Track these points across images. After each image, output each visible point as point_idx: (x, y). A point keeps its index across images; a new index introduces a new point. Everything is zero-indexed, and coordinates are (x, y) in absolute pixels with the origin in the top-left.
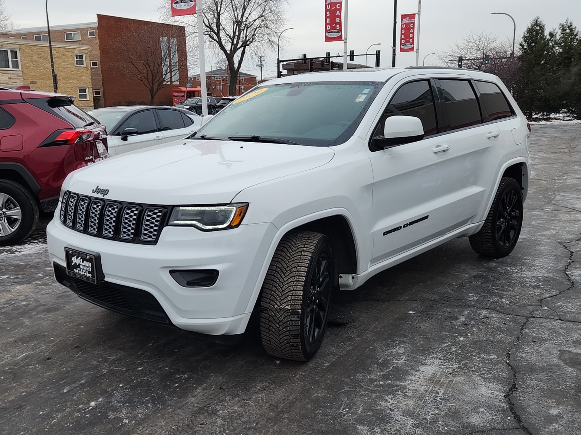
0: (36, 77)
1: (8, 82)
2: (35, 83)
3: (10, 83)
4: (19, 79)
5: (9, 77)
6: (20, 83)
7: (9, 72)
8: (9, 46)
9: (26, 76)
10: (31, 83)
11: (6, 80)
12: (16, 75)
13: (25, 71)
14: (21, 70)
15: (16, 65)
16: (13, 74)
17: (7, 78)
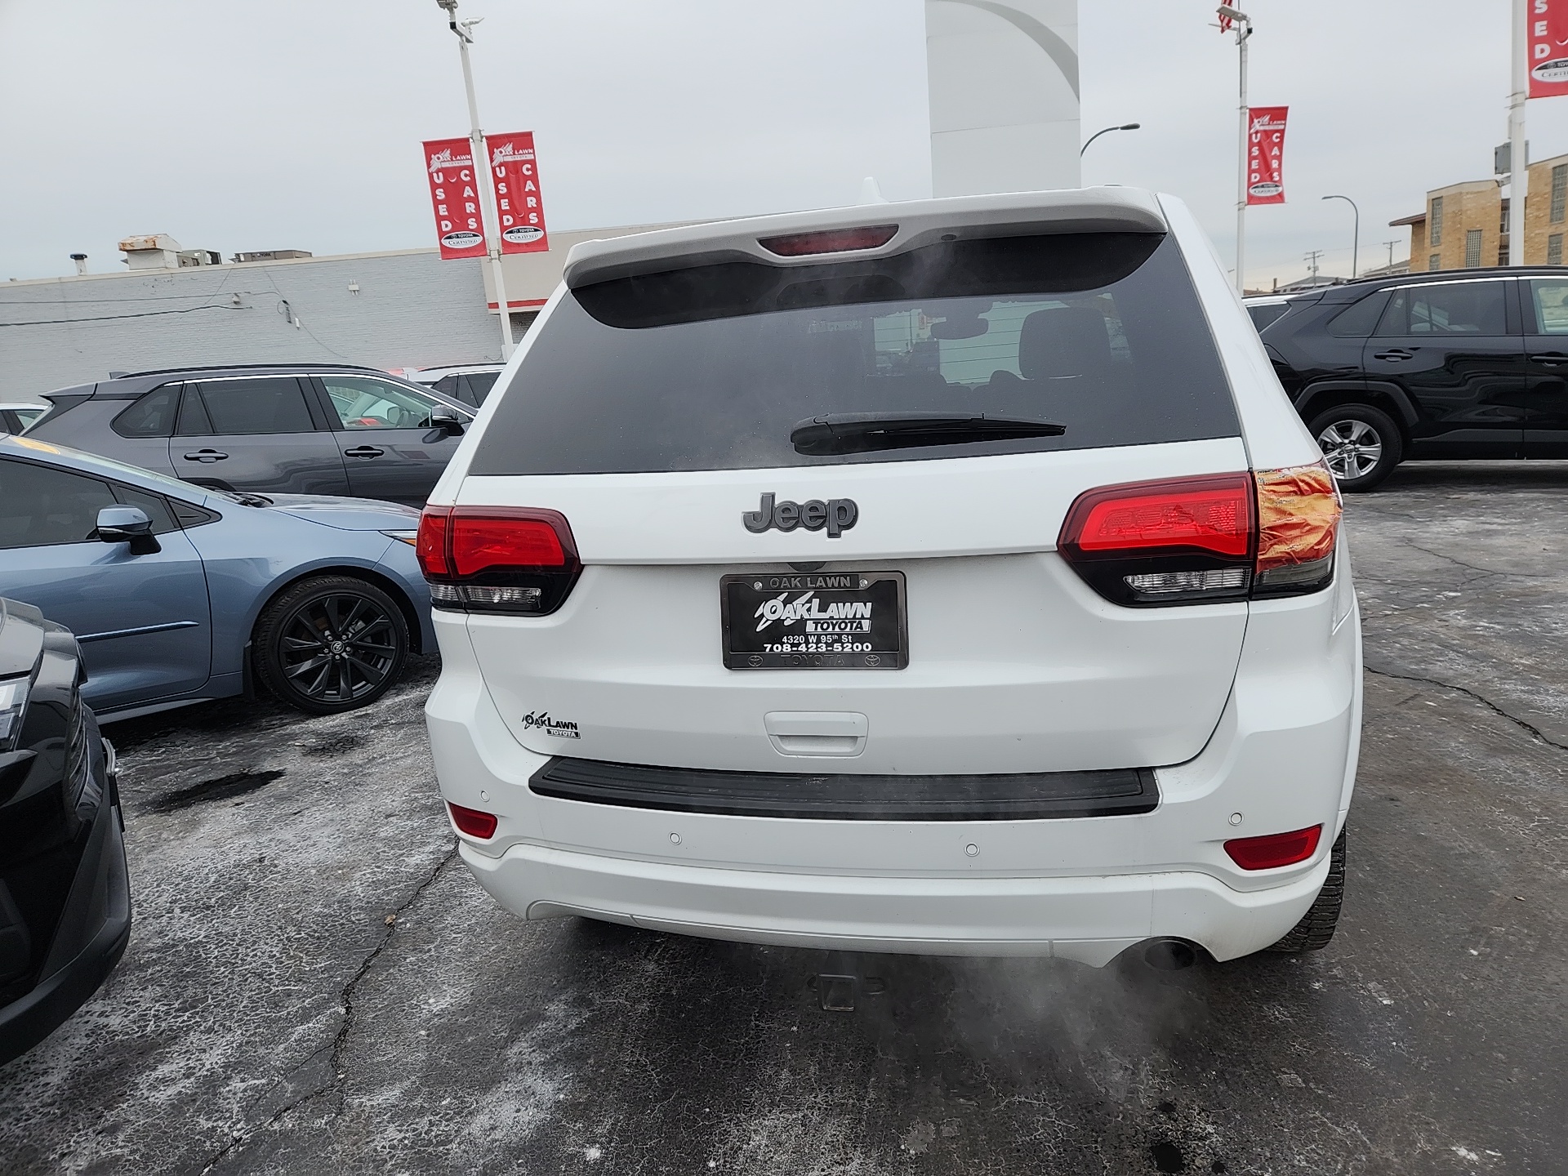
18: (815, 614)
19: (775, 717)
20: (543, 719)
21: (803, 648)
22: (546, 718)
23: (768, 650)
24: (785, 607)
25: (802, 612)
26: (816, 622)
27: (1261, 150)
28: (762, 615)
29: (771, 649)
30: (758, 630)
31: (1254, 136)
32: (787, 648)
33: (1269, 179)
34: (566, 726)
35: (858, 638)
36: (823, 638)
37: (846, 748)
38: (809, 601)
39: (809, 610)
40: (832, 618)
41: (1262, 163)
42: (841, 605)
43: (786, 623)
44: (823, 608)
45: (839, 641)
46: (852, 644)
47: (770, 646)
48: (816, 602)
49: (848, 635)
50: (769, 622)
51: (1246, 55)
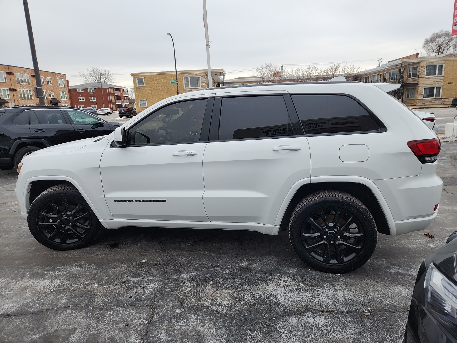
0: (453, 79)
1: (433, 84)
2: (451, 83)
3: (434, 84)
4: (441, 81)
5: (434, 81)
6: (441, 84)
7: (435, 78)
8: (438, 62)
9: (446, 79)
10: (448, 83)
11: (432, 83)
12: (439, 79)
13: (446, 76)
14: (443, 76)
15: (440, 73)
16: (438, 78)
17: (433, 82)
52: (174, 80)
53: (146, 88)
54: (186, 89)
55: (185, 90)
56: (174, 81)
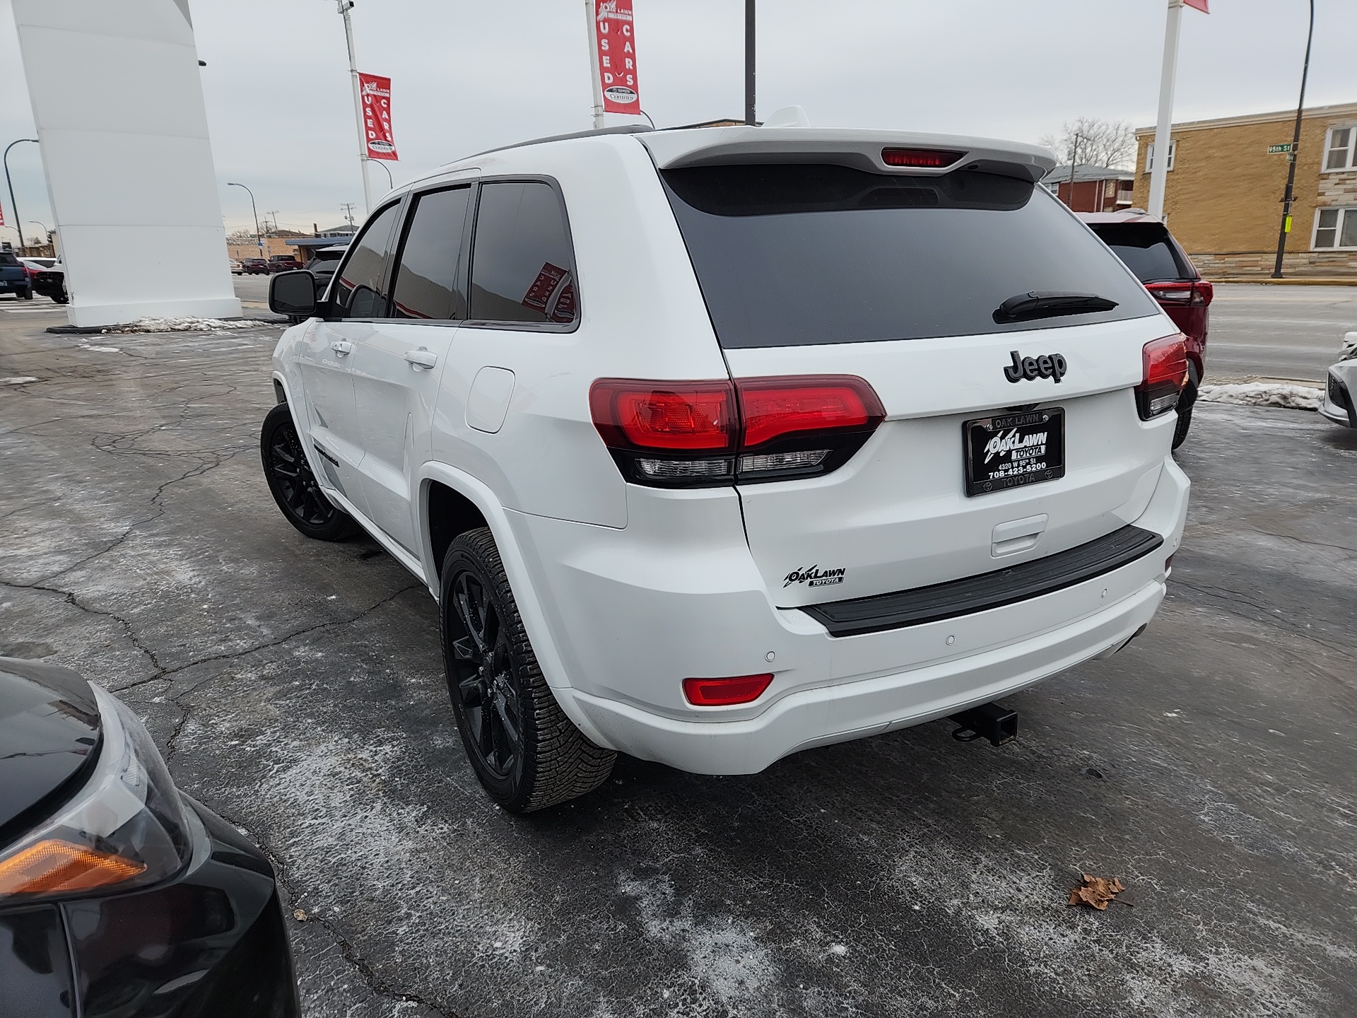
18: (1018, 446)
19: (1001, 527)
20: (810, 573)
21: (1010, 472)
22: (814, 571)
23: (991, 477)
24: (1001, 441)
25: (1010, 446)
26: (1018, 450)
27: (373, 111)
28: (988, 451)
29: (993, 477)
30: (986, 462)
31: (366, 98)
32: (1002, 474)
33: (382, 137)
34: (834, 573)
35: (1039, 460)
36: (1021, 463)
37: (1029, 543)
38: (1014, 436)
39: (1014, 442)
40: (1025, 447)
41: (375, 123)
42: (1031, 436)
43: (1001, 455)
44: (1021, 441)
45: (1029, 463)
46: (1036, 464)
47: (992, 474)
48: (1018, 435)
49: (1033, 458)
50: (992, 455)
51: (350, 24)
52: (1282, 144)
53: (1177, 177)
54: (1329, 174)
55: (1325, 177)
56: (1282, 146)
